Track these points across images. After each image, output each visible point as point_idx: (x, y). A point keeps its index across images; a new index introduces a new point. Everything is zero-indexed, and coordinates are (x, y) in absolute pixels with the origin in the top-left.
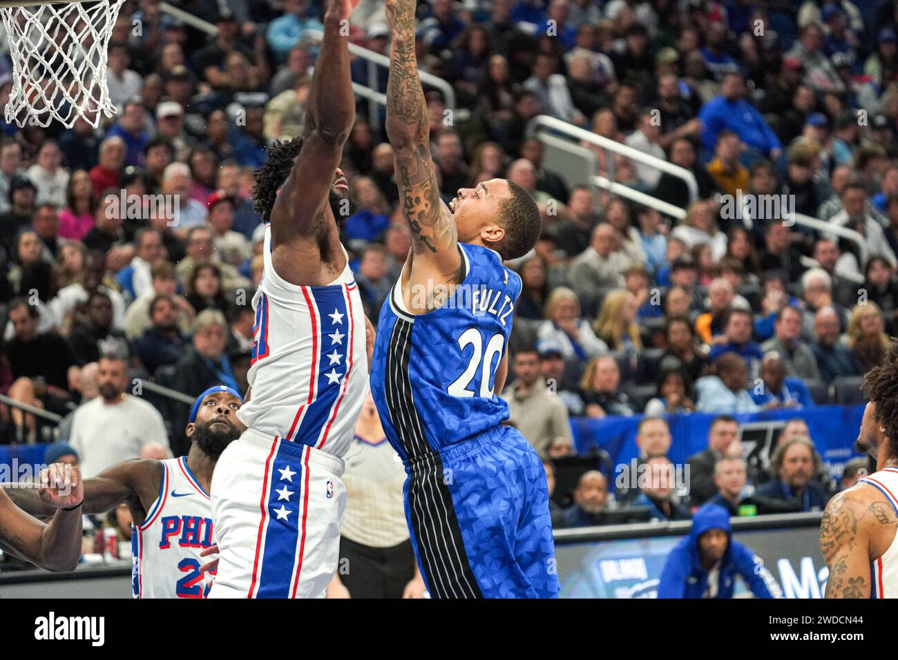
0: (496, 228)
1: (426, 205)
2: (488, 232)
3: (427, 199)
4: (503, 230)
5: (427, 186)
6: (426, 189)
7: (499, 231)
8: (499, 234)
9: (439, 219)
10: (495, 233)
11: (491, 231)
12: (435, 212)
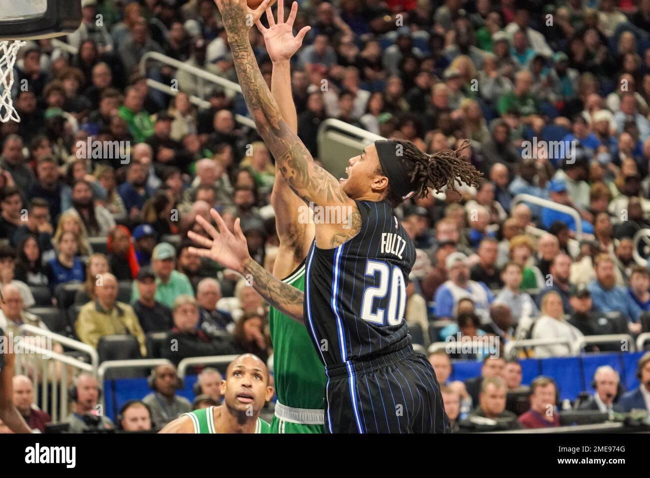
0: (381, 177)
1: (293, 172)
2: (376, 183)
3: (291, 167)
4: (386, 178)
5: (288, 157)
6: (288, 159)
7: (384, 179)
8: (384, 182)
9: (310, 182)
10: (382, 182)
11: (378, 182)
12: (304, 177)
